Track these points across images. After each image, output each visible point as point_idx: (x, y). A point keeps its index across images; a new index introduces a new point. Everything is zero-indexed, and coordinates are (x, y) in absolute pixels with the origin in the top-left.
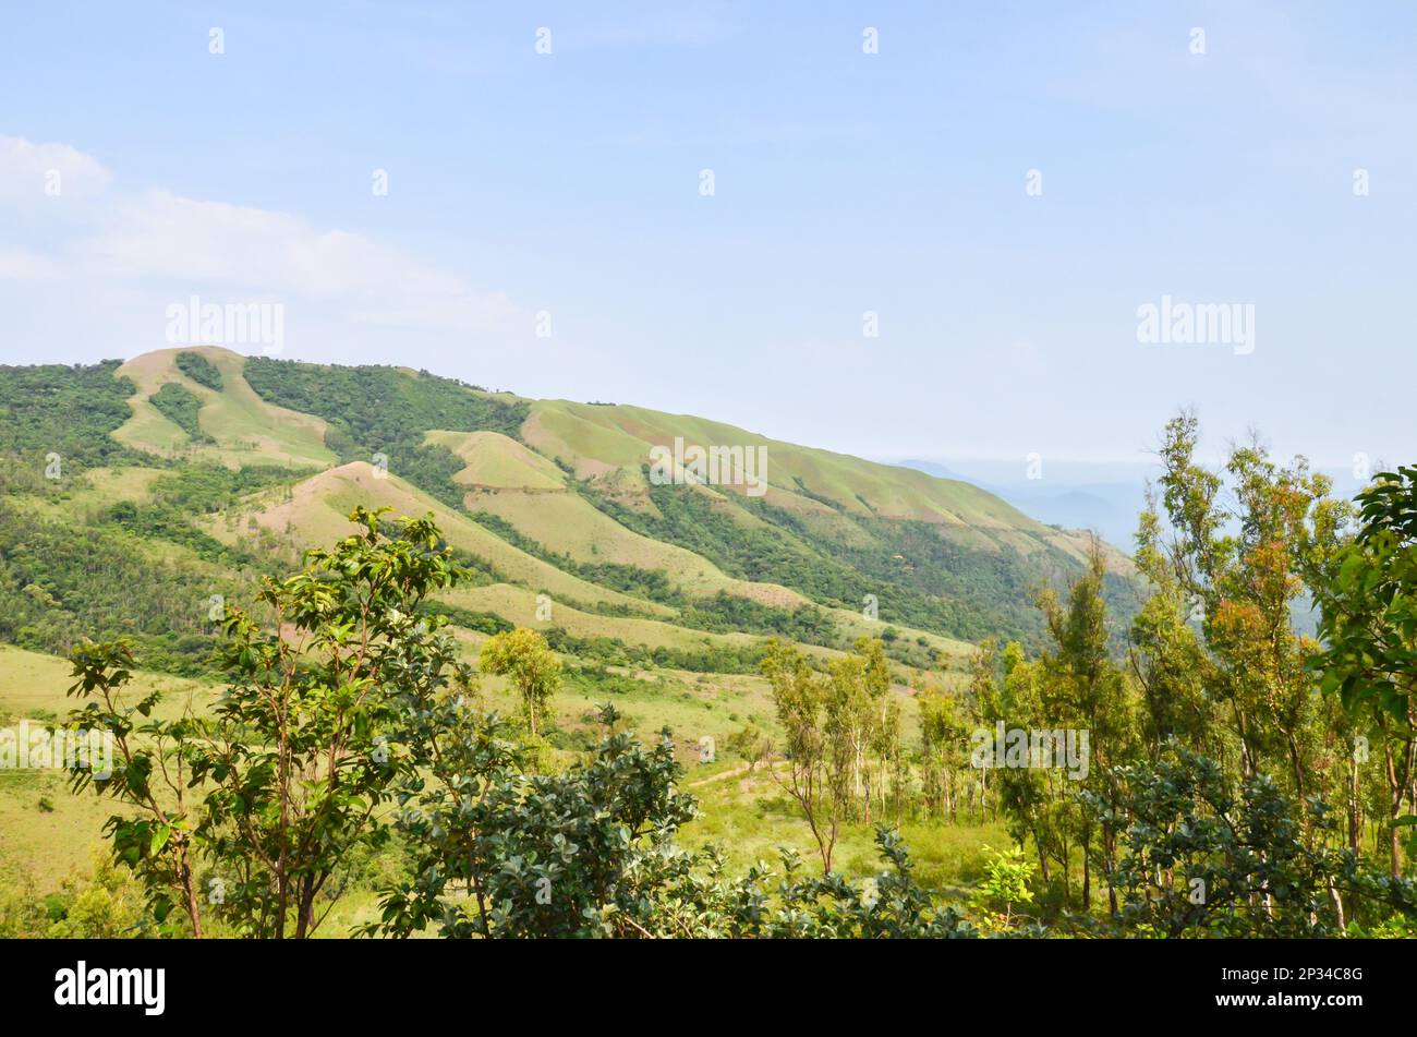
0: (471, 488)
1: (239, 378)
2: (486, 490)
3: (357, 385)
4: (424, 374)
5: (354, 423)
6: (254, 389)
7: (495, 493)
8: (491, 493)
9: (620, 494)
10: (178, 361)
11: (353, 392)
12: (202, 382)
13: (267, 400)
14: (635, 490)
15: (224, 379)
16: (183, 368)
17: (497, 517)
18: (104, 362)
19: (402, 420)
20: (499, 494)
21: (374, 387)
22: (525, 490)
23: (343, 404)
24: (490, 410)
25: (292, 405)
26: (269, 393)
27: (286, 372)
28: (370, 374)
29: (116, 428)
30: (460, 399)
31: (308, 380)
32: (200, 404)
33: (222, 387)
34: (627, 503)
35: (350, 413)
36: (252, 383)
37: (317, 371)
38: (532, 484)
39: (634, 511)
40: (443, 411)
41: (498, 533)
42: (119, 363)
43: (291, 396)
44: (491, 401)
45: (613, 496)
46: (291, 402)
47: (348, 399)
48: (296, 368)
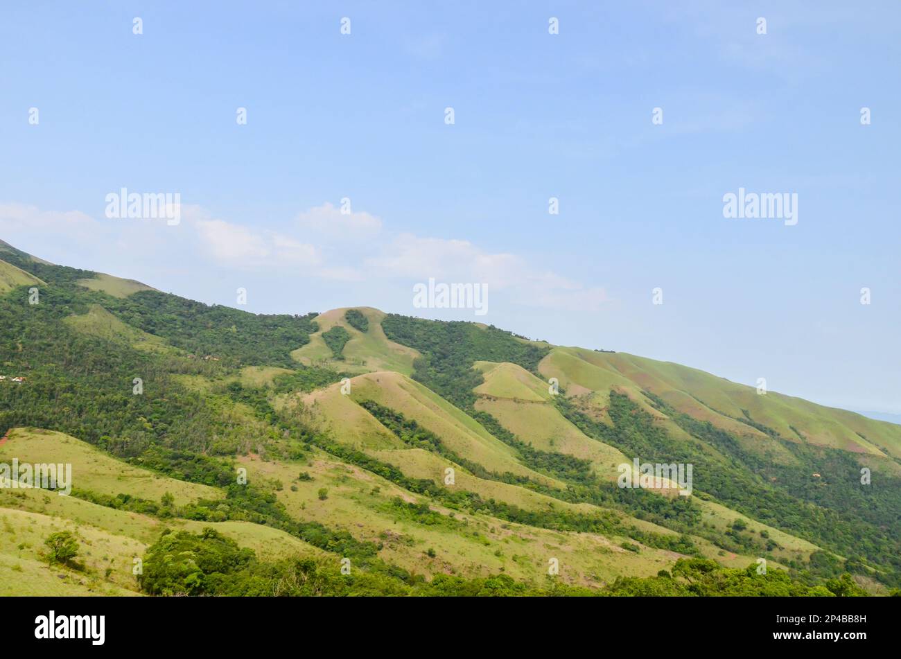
0: (481, 397)
1: (378, 325)
2: (489, 398)
3: (445, 332)
4: (492, 328)
5: (438, 354)
6: (384, 332)
7: (494, 400)
8: (492, 400)
9: (588, 409)
10: (347, 314)
11: (442, 336)
12: (355, 326)
13: (390, 338)
14: (598, 406)
15: (370, 325)
16: (347, 318)
17: (490, 415)
18: (310, 314)
19: (466, 354)
20: (497, 401)
21: (456, 334)
22: (515, 400)
23: (434, 343)
24: (525, 351)
25: (403, 342)
26: (392, 334)
27: (406, 323)
28: (456, 326)
29: (296, 349)
30: (508, 344)
31: (418, 328)
32: (349, 338)
33: (367, 330)
34: (590, 414)
35: (437, 348)
36: (384, 328)
37: (425, 323)
38: (521, 396)
39: (594, 420)
40: (493, 350)
41: (485, 425)
42: (316, 315)
43: (405, 337)
44: (529, 346)
45: (583, 409)
46: (402, 340)
47: (438, 340)
48: (413, 321)
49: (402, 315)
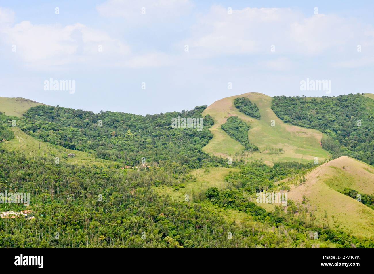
1: (269, 110)
3: (338, 108)
5: (339, 132)
6: (278, 116)
10: (235, 104)
11: (336, 113)
12: (249, 114)
13: (286, 122)
15: (261, 111)
16: (238, 107)
18: (197, 108)
21: (350, 108)
23: (331, 121)
25: (301, 124)
26: (286, 117)
27: (296, 104)
28: (346, 101)
29: (205, 145)
31: (309, 107)
32: (248, 128)
33: (260, 116)
35: (336, 126)
36: (276, 113)
37: (314, 101)
42: (204, 108)
43: (299, 118)
46: (299, 122)
47: (334, 117)
48: (301, 100)
49: (287, 96)
